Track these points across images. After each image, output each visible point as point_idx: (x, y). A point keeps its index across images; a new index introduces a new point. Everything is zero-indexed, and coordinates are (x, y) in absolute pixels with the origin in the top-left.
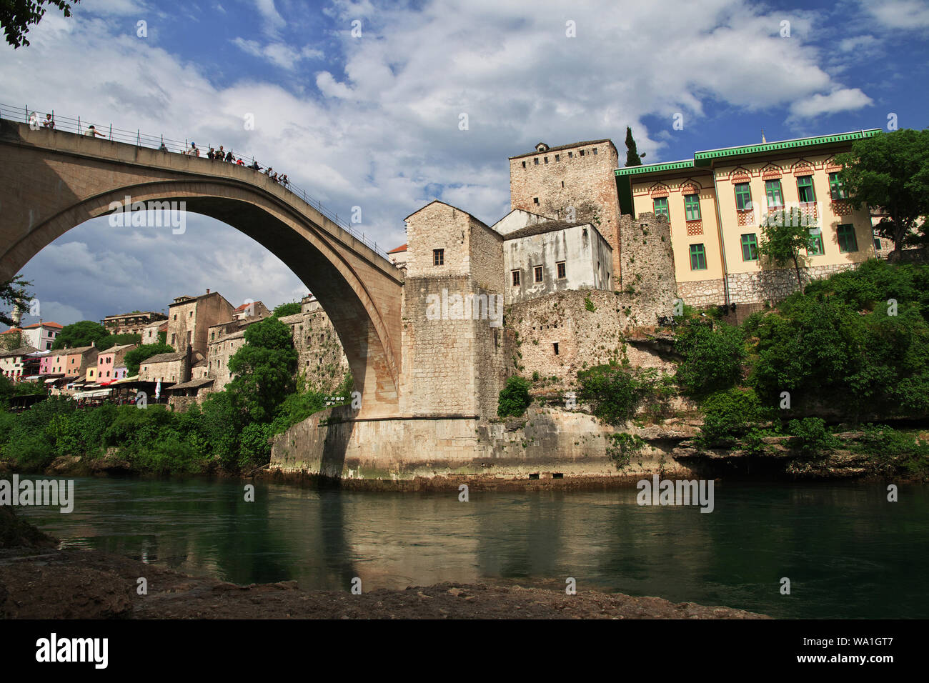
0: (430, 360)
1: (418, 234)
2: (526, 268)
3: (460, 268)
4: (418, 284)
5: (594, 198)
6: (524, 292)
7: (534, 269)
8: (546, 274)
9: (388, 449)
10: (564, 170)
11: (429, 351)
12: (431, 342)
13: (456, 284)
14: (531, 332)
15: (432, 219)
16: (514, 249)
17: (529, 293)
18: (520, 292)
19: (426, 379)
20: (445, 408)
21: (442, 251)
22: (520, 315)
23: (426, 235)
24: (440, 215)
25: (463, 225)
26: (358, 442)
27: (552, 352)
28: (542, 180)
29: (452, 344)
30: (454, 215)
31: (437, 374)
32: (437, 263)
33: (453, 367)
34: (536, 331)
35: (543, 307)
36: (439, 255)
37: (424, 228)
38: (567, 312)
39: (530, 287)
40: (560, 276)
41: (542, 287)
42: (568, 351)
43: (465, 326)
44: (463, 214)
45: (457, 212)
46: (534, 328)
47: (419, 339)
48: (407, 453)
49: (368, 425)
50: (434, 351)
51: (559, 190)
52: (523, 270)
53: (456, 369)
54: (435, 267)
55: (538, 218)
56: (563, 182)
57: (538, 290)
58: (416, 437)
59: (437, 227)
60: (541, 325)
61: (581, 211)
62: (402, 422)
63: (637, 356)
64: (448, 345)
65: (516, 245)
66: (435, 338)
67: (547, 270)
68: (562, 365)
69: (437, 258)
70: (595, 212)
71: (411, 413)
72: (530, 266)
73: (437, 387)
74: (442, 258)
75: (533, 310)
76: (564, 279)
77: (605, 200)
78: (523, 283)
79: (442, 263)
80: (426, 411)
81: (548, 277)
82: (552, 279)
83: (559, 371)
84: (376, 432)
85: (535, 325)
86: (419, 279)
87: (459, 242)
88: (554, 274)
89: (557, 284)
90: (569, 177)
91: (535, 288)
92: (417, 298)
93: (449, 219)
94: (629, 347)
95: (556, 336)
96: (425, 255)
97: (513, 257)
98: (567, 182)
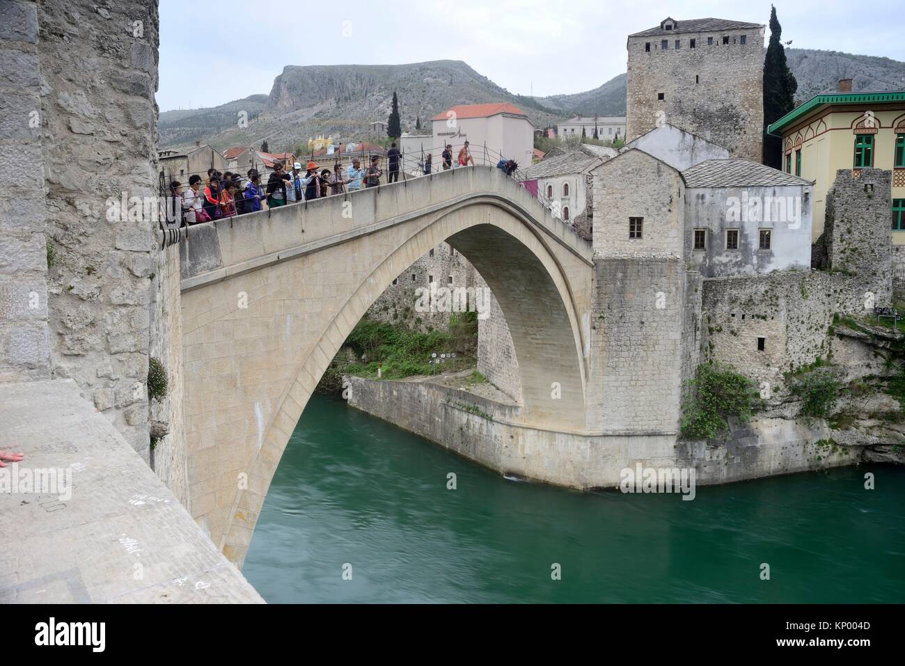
0: (626, 365)
1: (609, 194)
2: (715, 229)
3: (665, 245)
4: (613, 267)
5: (736, 101)
6: (711, 259)
7: (726, 234)
8: (743, 241)
9: (567, 467)
10: (701, 61)
11: (625, 354)
12: (628, 343)
13: (661, 269)
14: (729, 319)
15: (628, 173)
16: (700, 201)
17: (717, 262)
18: (705, 258)
19: (620, 389)
20: (640, 423)
21: (640, 220)
22: (714, 296)
23: (620, 196)
24: (640, 170)
25: (670, 186)
26: (523, 452)
27: (756, 348)
28: (670, 71)
29: (654, 346)
30: (659, 171)
31: (633, 383)
32: (632, 235)
33: (654, 375)
34: (735, 319)
35: (748, 291)
36: (636, 227)
37: (617, 186)
38: (782, 302)
39: (720, 254)
40: (761, 245)
41: (736, 257)
42: (776, 350)
43: (670, 324)
44: (671, 171)
45: (662, 166)
46: (733, 315)
47: (613, 338)
48: (594, 476)
49: (538, 435)
50: (631, 355)
51: (692, 87)
52: (710, 231)
53: (656, 377)
54: (632, 241)
55: (695, 139)
56: (697, 76)
57: (731, 261)
58: (604, 457)
59: (634, 186)
60: (743, 313)
61: (719, 117)
62: (589, 440)
63: (844, 350)
64: (648, 347)
65: (703, 197)
66: (632, 338)
67: (745, 237)
68: (768, 365)
69: (632, 228)
70: (737, 121)
71: (600, 430)
72: (722, 229)
73: (633, 398)
74: (640, 228)
75: (734, 292)
76: (767, 251)
77: (750, 107)
78: (710, 247)
79: (639, 235)
80: (618, 427)
81: (746, 247)
82: (751, 249)
83: (763, 371)
84: (550, 445)
85: (734, 311)
86: (615, 260)
87: (665, 209)
88: (755, 243)
89: (758, 257)
90: (706, 71)
91: (727, 256)
92: (612, 286)
93: (652, 176)
94: (836, 340)
95: (763, 330)
96: (617, 223)
97: (698, 212)
98: (704, 77)
